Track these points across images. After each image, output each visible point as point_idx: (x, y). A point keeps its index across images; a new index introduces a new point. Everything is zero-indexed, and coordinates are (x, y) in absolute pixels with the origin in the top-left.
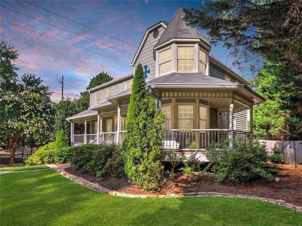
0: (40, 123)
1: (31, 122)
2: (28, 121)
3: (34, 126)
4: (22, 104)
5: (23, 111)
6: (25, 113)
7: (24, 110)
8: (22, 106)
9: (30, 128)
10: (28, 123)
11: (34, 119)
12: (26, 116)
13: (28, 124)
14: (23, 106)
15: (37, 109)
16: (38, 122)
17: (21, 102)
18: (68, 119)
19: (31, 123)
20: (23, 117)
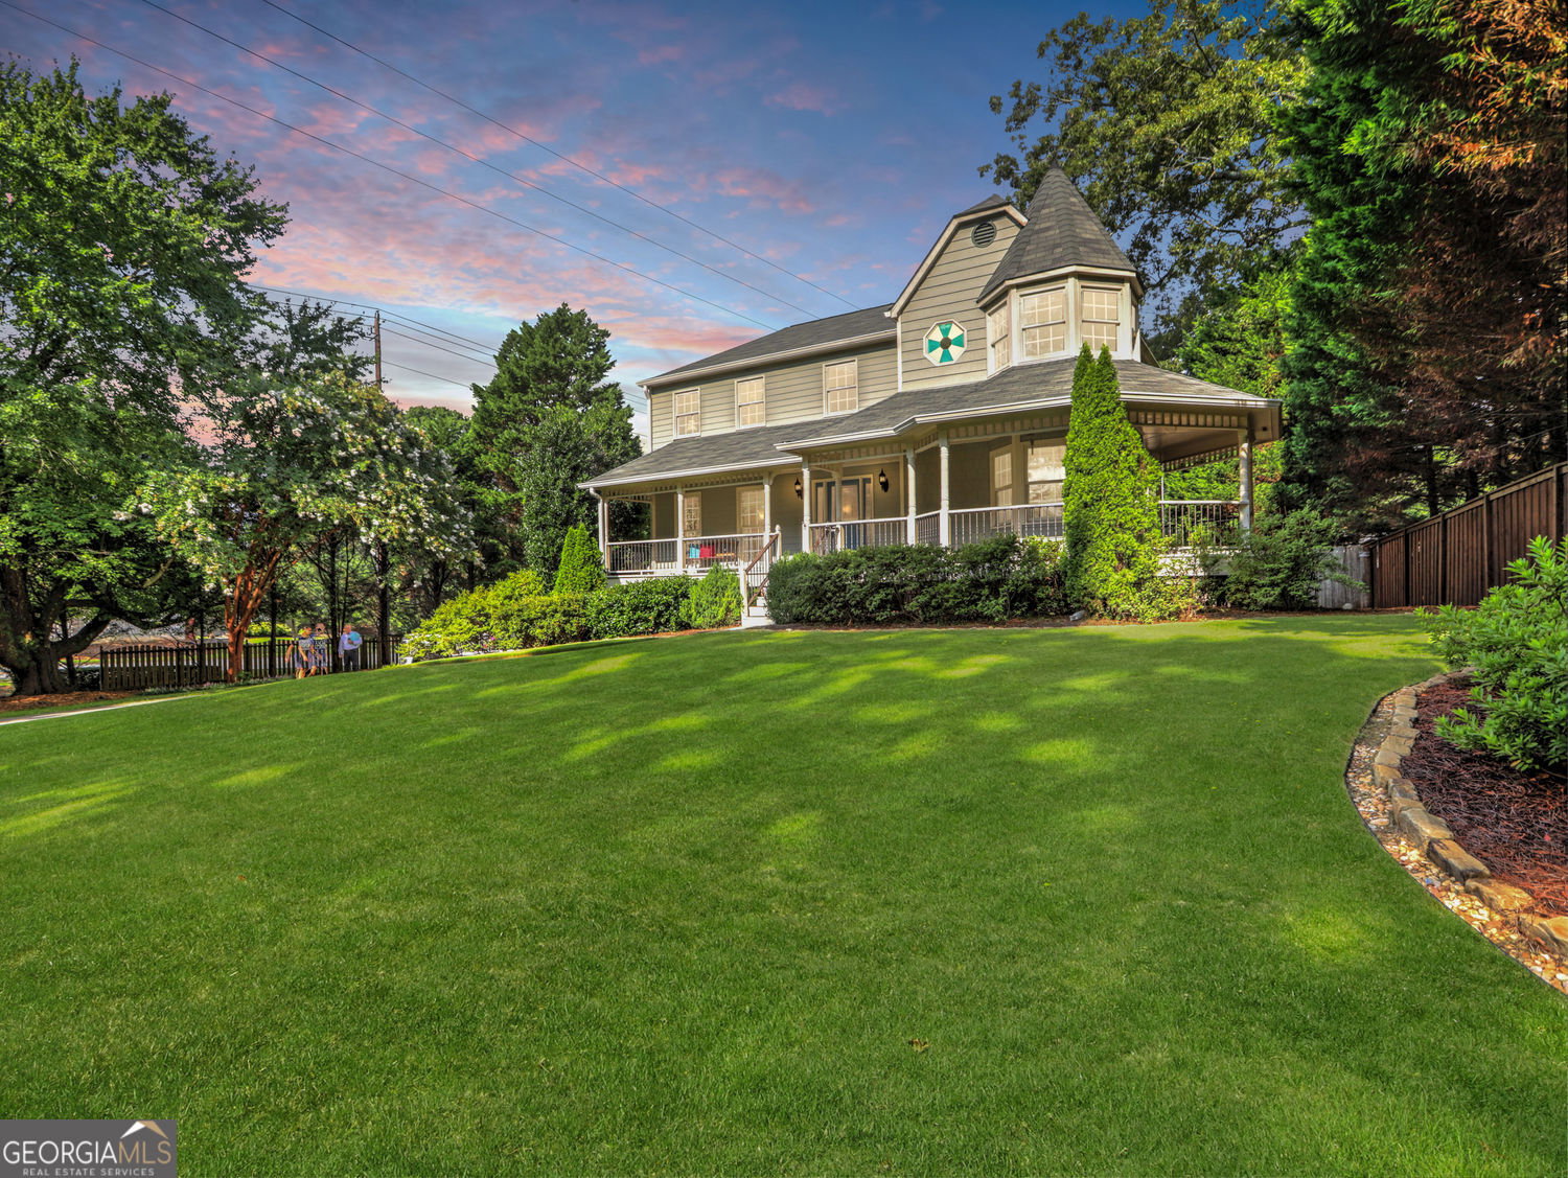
0: (406, 502)
1: (373, 497)
2: (362, 496)
3: (387, 515)
4: (337, 428)
5: (342, 454)
6: (346, 463)
7: (345, 449)
8: (335, 436)
9: (376, 522)
10: (361, 500)
11: (382, 487)
12: (353, 472)
13: (362, 505)
14: (341, 435)
15: (385, 447)
16: (398, 497)
17: (329, 416)
18: (590, 486)
19: (371, 501)
20: (344, 478)
